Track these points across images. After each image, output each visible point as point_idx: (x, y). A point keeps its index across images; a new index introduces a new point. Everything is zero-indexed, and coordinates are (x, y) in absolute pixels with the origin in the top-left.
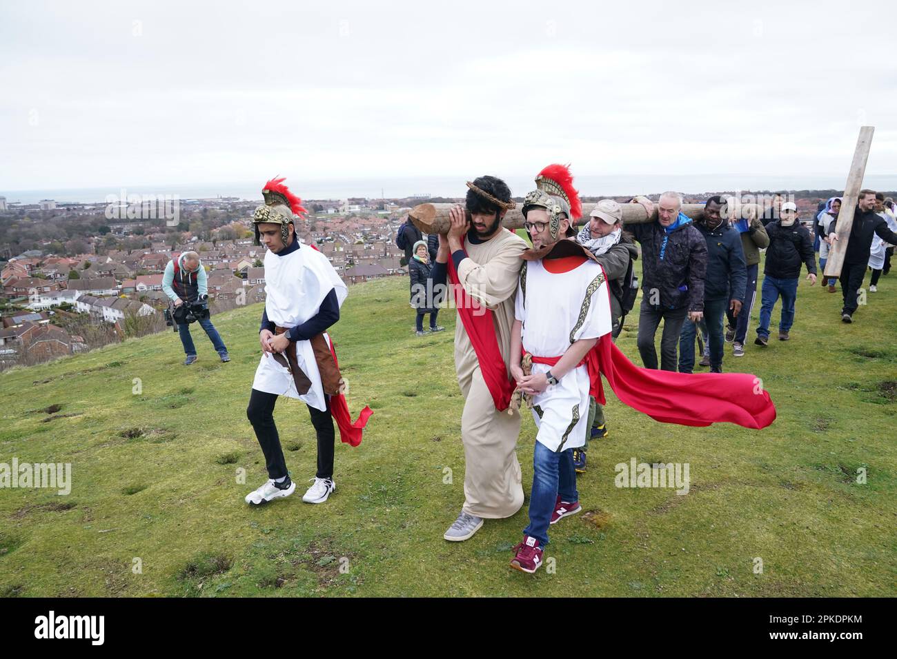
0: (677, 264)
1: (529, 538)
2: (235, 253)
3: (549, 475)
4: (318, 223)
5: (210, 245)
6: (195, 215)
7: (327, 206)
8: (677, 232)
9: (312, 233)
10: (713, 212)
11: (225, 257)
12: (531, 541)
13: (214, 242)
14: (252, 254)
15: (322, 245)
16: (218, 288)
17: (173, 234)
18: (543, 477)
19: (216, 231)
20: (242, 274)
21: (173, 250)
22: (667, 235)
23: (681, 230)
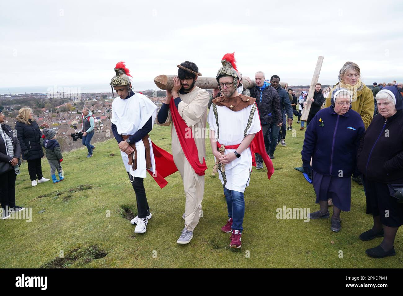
0: (268, 103)
1: (236, 231)
2: (69, 117)
3: (241, 202)
4: (106, 103)
5: (56, 114)
6: (46, 100)
7: (109, 95)
8: (266, 89)
9: (104, 107)
10: (275, 82)
11: (64, 119)
12: (236, 232)
13: (58, 112)
14: (77, 118)
15: (109, 113)
16: (64, 133)
17: (37, 109)
18: (239, 204)
19: (58, 108)
20: (74, 127)
21: (38, 117)
22: (261, 91)
23: (267, 89)
